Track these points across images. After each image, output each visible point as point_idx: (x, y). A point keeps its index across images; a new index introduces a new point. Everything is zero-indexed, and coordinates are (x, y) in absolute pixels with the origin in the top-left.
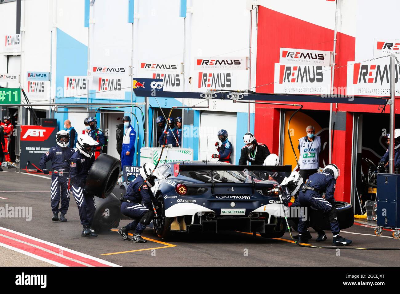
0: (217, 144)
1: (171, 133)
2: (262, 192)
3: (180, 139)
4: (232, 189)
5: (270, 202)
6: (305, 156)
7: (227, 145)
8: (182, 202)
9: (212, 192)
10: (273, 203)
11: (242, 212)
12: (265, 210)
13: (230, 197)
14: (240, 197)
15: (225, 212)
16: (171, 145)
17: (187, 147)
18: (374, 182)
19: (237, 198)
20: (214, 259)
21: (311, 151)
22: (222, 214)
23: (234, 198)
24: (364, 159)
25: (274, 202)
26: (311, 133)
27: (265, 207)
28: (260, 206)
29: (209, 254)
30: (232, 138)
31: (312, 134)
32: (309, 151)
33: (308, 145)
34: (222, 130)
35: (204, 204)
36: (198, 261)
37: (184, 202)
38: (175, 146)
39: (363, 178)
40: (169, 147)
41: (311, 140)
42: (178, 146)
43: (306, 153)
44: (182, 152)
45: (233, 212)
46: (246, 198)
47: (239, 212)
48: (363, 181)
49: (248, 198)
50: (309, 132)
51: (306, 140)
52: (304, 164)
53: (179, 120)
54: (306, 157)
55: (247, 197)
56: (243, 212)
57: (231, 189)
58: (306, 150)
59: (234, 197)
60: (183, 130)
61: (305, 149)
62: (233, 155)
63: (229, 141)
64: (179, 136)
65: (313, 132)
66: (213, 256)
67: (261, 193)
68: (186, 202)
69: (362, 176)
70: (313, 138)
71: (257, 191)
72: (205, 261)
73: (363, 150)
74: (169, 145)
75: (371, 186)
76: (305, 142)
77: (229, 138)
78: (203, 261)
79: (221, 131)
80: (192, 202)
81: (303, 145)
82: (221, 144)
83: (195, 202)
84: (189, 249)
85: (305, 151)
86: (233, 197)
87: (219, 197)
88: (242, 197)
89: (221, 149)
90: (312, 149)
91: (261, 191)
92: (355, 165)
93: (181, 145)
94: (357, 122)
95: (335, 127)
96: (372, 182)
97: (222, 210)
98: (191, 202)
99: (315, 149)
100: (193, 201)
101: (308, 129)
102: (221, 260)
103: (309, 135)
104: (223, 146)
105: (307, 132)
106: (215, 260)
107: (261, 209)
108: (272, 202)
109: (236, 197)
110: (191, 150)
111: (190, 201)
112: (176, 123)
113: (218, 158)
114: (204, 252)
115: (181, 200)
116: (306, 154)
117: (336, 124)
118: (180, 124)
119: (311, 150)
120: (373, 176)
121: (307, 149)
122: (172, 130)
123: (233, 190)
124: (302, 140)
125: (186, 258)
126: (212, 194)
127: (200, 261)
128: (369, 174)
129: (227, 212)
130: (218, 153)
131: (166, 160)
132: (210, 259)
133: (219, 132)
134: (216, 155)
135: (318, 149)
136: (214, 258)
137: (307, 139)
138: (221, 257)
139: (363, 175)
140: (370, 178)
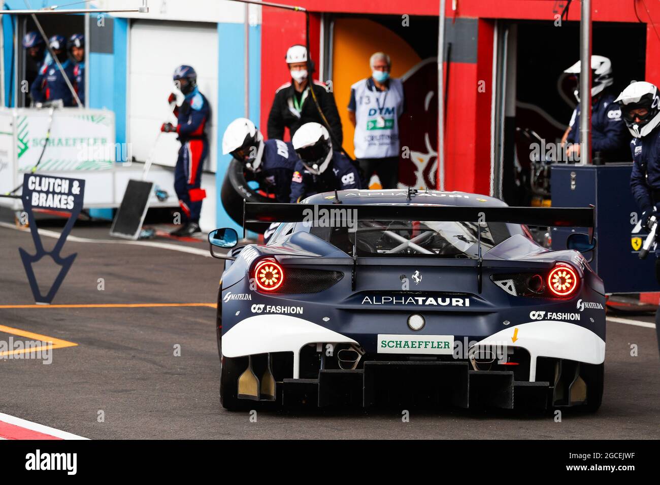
0: (173, 98)
1: (58, 73)
2: (513, 288)
3: (80, 89)
4: (416, 276)
5: (534, 315)
6: (372, 125)
7: (197, 103)
8: (263, 313)
9: (354, 284)
10: (544, 319)
11: (443, 345)
12: (514, 339)
13: (405, 301)
14: (440, 300)
15: (391, 344)
16: (60, 102)
17: (100, 107)
18: (546, 185)
19: (428, 303)
20: (166, 373)
21: (385, 114)
22: (380, 350)
23: (420, 303)
24: (521, 132)
25: (546, 315)
26: (383, 71)
27: (516, 331)
28: (498, 327)
29: (154, 363)
30: (207, 84)
31: (386, 73)
32: (381, 113)
33: (378, 100)
34: (184, 67)
35: (326, 319)
36: (127, 379)
37: (269, 313)
38: (70, 103)
39: (520, 176)
40: (56, 108)
41: (383, 88)
42: (76, 105)
43: (372, 118)
44: (88, 118)
45: (417, 345)
46: (457, 302)
47: (435, 344)
48: (518, 183)
49: (464, 303)
50: (377, 68)
51: (370, 88)
52: (370, 145)
53: (78, 43)
54: (374, 128)
55: (461, 301)
56: (447, 345)
57: (413, 276)
58: (373, 112)
59: (420, 300)
60: (87, 65)
61: (370, 110)
62: (210, 125)
63: (200, 93)
64: (79, 79)
65: (385, 67)
66: (162, 366)
67: (510, 288)
68: (273, 313)
69: (517, 172)
70: (386, 84)
71: (499, 283)
72: (144, 379)
73: (518, 109)
74: (55, 103)
75: (539, 195)
76: (368, 92)
77: (201, 85)
78: (138, 379)
79: (180, 69)
80: (290, 314)
81: (365, 100)
82: (181, 99)
83: (301, 312)
84: (107, 350)
85: (370, 115)
86: (417, 301)
87: (372, 301)
88: (444, 301)
89: (183, 112)
90: (387, 109)
91: (510, 283)
92: (499, 145)
93: (83, 102)
94: (503, 42)
95: (453, 56)
96: (540, 185)
97: (381, 338)
98: (287, 314)
99: (393, 109)
100: (293, 310)
101: (376, 59)
102: (183, 376)
103: (378, 75)
104: (187, 103)
105: (373, 68)
106: (168, 376)
107: (503, 339)
108: (539, 315)
109: (424, 301)
110: (109, 115)
111: (286, 310)
112: (71, 50)
113: (175, 131)
114: (141, 359)
115: (262, 306)
116: (375, 122)
117: (454, 48)
118: (81, 52)
119: (384, 111)
120: (542, 172)
121: (375, 111)
122: (60, 67)
123: (418, 280)
124: (360, 86)
125: (99, 374)
126: (354, 289)
127: (132, 378)
128: (533, 167)
129: (398, 344)
130: (175, 122)
131: (47, 140)
132: (156, 374)
133: (176, 71)
134: (170, 125)
135: (399, 107)
136: (165, 371)
137: (371, 84)
138: (185, 369)
139: (519, 169)
140: (535, 175)
